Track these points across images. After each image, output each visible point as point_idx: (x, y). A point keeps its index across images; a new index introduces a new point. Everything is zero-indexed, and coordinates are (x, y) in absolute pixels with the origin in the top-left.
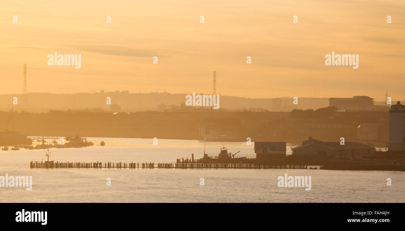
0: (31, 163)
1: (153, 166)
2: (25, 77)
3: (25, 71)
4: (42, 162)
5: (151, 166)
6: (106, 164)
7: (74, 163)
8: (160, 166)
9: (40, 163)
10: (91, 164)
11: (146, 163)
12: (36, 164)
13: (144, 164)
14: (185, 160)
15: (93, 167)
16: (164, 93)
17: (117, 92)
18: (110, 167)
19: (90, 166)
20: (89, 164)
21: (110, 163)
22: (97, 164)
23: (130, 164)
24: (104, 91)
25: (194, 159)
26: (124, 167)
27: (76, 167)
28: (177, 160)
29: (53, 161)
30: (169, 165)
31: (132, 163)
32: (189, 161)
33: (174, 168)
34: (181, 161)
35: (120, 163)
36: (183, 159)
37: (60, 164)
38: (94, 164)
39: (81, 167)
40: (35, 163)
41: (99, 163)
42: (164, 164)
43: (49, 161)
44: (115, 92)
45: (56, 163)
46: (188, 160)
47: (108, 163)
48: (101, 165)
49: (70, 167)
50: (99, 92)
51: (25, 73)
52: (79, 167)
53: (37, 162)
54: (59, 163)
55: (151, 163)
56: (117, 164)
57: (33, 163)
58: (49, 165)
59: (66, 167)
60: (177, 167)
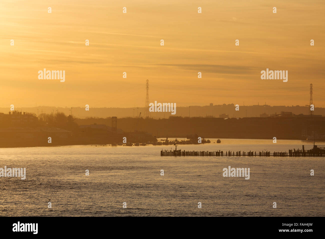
0: (162, 152)
1: (269, 154)
2: (147, 91)
3: (147, 86)
4: (171, 151)
5: (268, 154)
6: (227, 152)
7: (199, 152)
8: (275, 155)
9: (169, 151)
10: (214, 152)
11: (263, 152)
12: (166, 152)
13: (261, 153)
14: (296, 151)
15: (215, 155)
16: (264, 105)
17: (224, 105)
18: (231, 156)
19: (213, 154)
20: (212, 152)
21: (230, 152)
22: (219, 152)
23: (248, 152)
24: (213, 104)
25: (305, 150)
26: (243, 155)
27: (200, 155)
28: (290, 150)
29: (181, 150)
30: (283, 153)
31: (250, 152)
32: (300, 152)
33: (288, 156)
34: (293, 151)
35: (240, 152)
36: (294, 149)
37: (187, 152)
38: (217, 153)
39: (205, 156)
40: (164, 152)
41: (221, 151)
42: (278, 152)
43: (177, 150)
44: (222, 105)
45: (183, 151)
46: (299, 150)
47: (229, 152)
48: (223, 154)
49: (195, 155)
50: (209, 105)
51: (147, 87)
52: (203, 155)
53: (166, 151)
54: (185, 151)
55: (267, 152)
56: (237, 152)
57: (163, 151)
58: (177, 153)
59: (192, 155)
60: (291, 156)
